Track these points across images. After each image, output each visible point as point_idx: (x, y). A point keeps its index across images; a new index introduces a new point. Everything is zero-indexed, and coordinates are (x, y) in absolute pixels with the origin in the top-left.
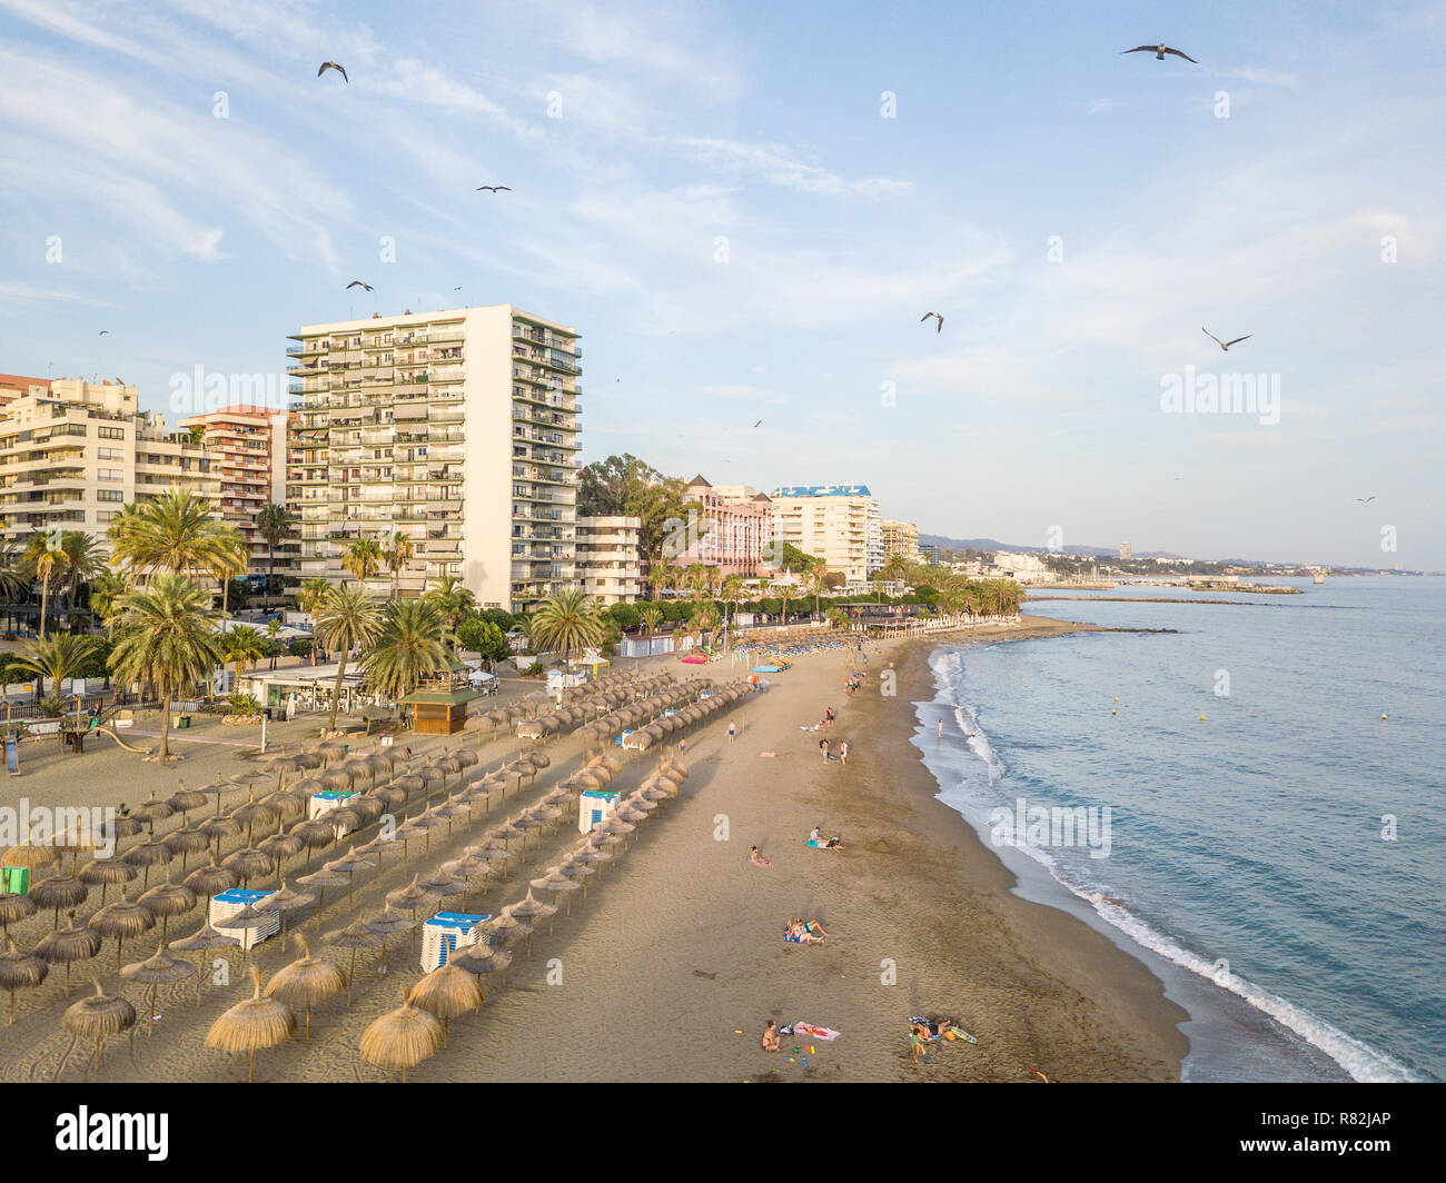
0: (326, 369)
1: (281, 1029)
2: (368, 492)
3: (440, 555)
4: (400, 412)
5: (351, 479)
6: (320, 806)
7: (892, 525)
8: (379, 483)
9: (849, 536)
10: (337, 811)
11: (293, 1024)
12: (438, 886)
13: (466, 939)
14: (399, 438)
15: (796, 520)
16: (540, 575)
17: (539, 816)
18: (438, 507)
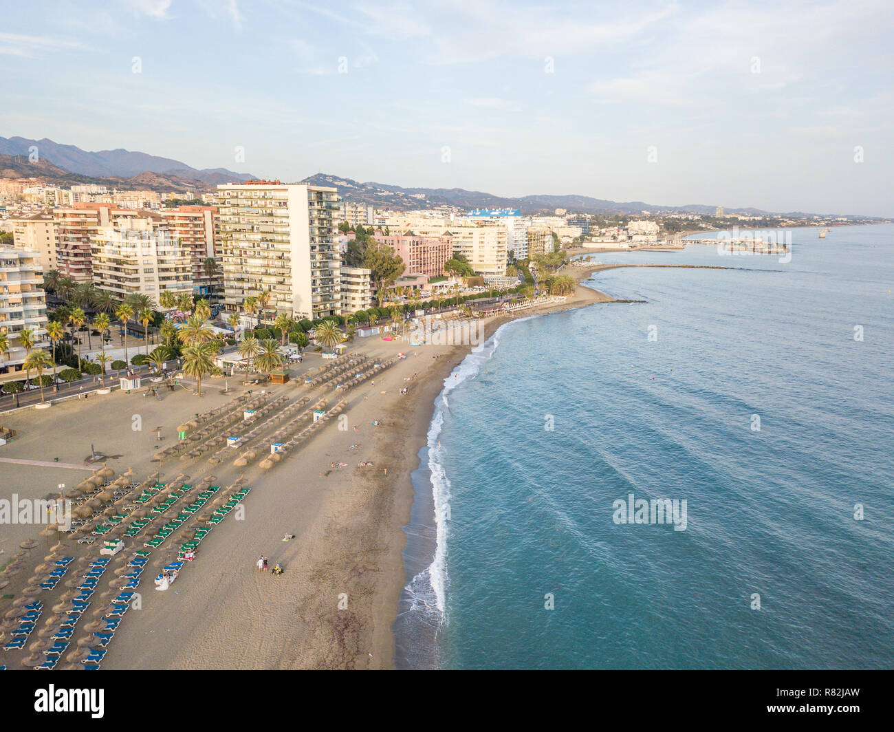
0: (229, 205)
1: (246, 463)
2: (250, 261)
3: (283, 292)
4: (263, 228)
5: (243, 255)
6: (247, 415)
7: (533, 231)
8: (255, 258)
9: (496, 249)
10: (251, 417)
11: (248, 462)
12: (275, 437)
13: (280, 448)
14: (262, 240)
15: (470, 240)
16: (324, 300)
17: (301, 419)
18: (281, 271)
